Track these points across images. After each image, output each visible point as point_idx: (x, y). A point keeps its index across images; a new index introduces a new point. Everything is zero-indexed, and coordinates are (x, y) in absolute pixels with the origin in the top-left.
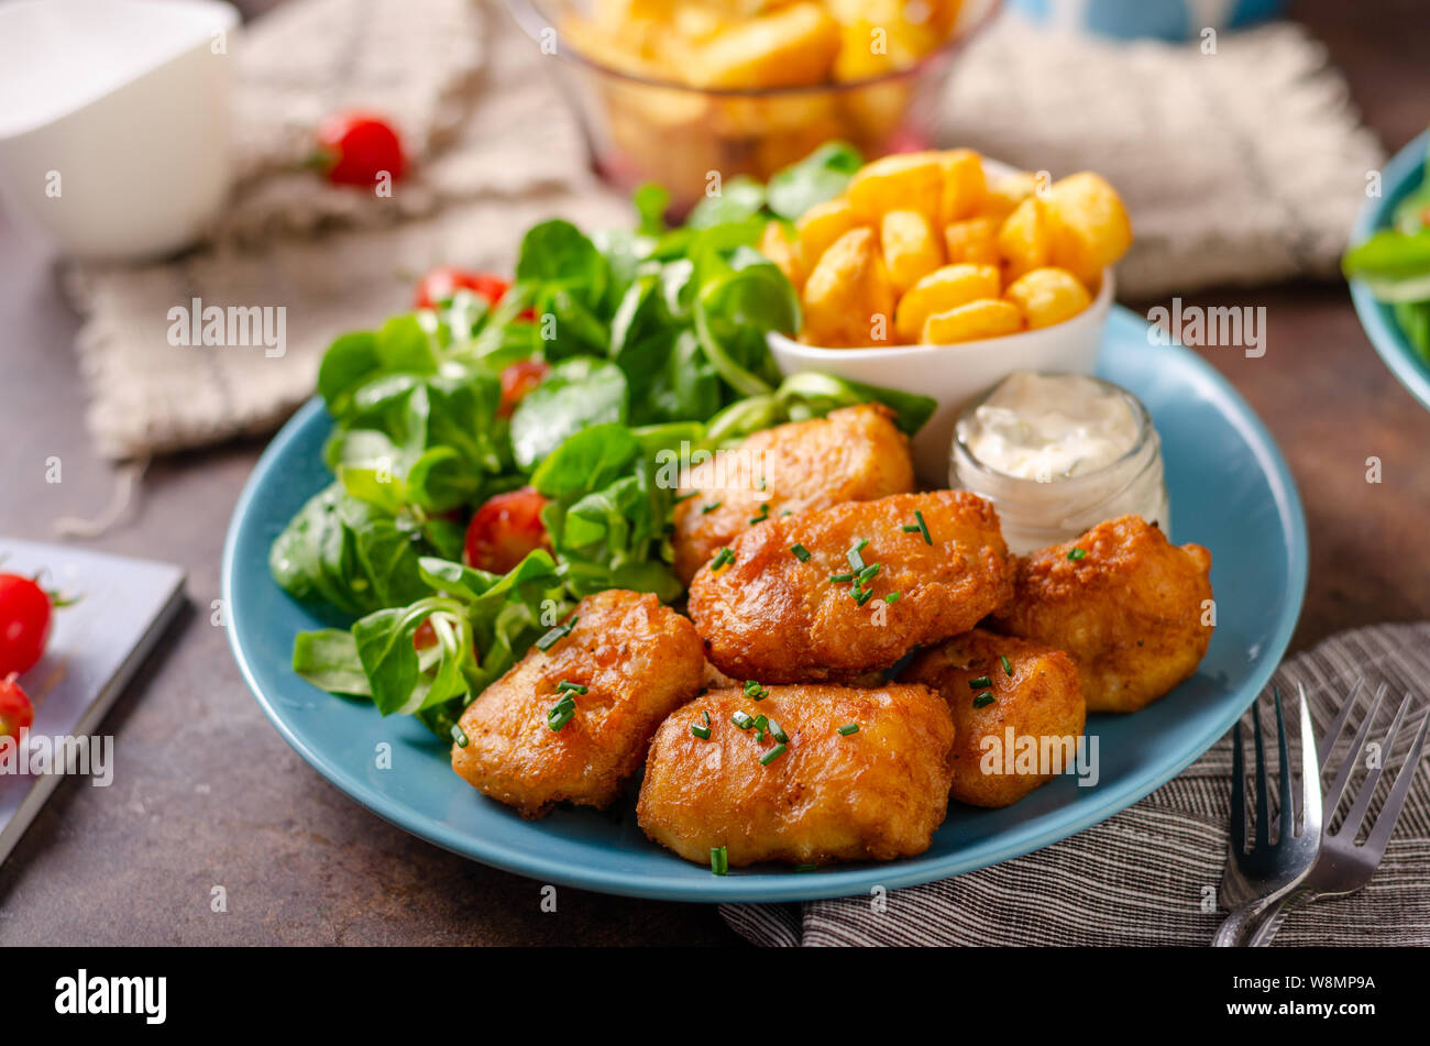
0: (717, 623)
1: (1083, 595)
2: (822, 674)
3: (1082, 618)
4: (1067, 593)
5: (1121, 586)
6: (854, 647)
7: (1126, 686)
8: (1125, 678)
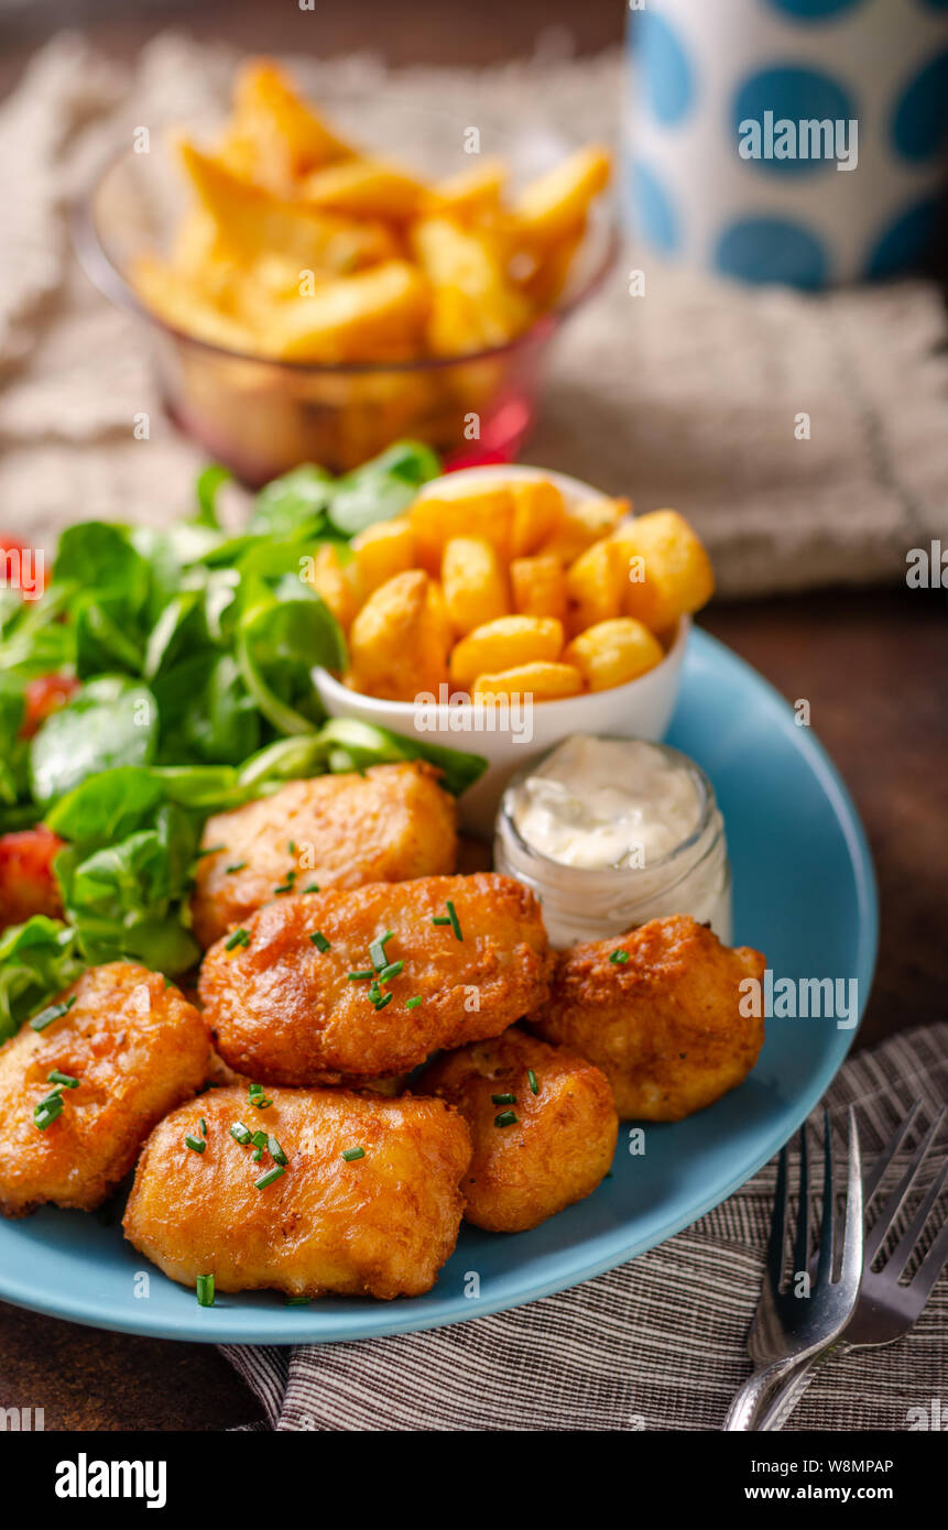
0: (226, 1014)
1: (623, 1002)
2: (333, 1079)
3: (621, 1025)
4: (607, 998)
5: (665, 995)
6: (368, 1054)
7: (666, 1098)
8: (665, 1090)
